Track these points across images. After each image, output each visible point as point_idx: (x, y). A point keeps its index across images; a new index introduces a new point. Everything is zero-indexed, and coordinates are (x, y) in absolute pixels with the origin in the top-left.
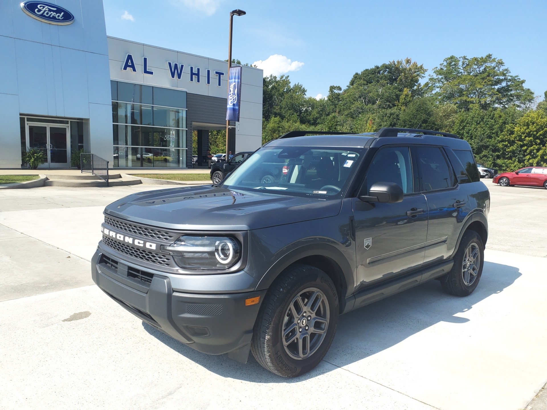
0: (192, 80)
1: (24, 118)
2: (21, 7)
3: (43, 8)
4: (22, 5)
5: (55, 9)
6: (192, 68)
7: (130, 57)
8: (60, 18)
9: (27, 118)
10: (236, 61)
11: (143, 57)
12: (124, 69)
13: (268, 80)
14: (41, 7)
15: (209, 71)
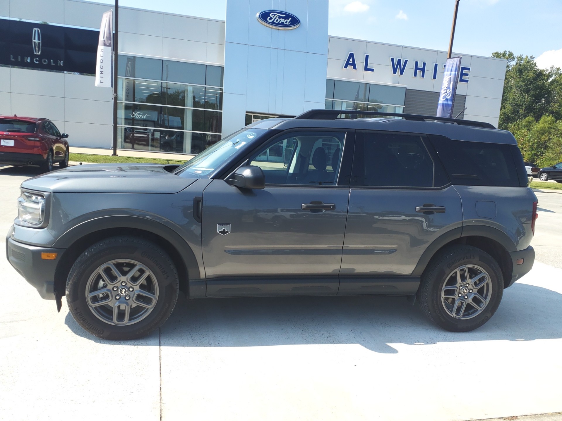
0: (415, 75)
1: (252, 115)
2: (256, 17)
3: (274, 16)
4: (258, 14)
5: (284, 16)
6: (417, 63)
7: (351, 55)
8: (287, 23)
9: (254, 115)
10: (508, 53)
11: (365, 55)
12: (345, 68)
13: (547, 72)
14: (272, 15)
15: (436, 65)
